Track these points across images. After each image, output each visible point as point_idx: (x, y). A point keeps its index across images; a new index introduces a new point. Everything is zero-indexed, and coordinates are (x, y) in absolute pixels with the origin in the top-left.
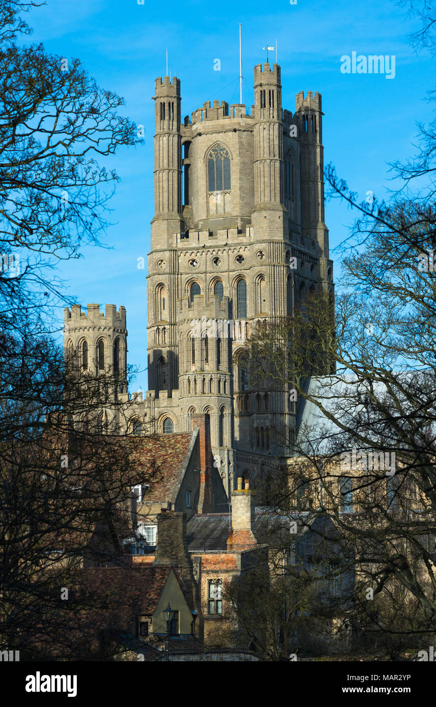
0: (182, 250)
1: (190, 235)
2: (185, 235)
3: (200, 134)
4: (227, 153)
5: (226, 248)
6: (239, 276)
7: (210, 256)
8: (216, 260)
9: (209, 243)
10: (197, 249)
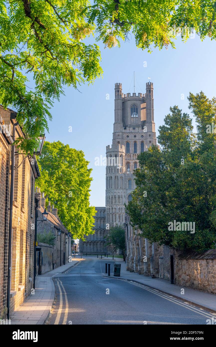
0: (124, 132)
1: (127, 128)
2: (125, 129)
3: (129, 100)
4: (137, 107)
5: (138, 133)
6: (142, 141)
7: (133, 135)
8: (135, 136)
9: (133, 131)
10: (129, 133)
